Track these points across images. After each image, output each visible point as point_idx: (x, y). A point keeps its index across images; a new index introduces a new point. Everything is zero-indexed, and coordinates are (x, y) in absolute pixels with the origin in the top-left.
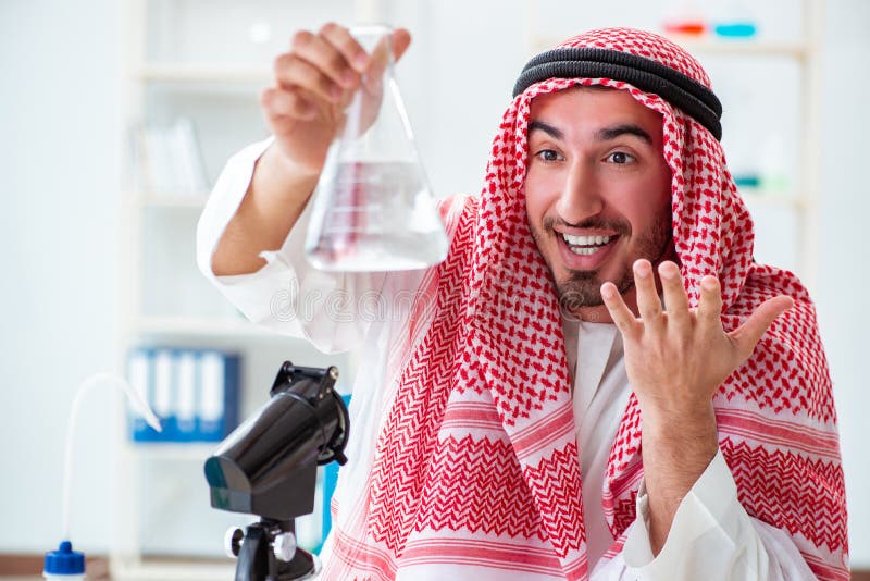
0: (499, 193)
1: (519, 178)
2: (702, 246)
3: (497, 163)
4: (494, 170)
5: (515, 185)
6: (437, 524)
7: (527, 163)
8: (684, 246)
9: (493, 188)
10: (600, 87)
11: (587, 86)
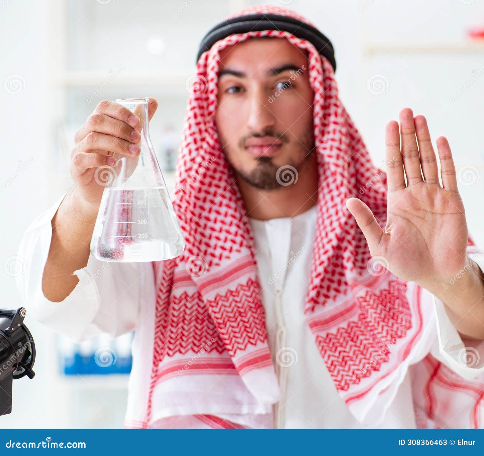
0: (200, 119)
1: (212, 108)
2: (333, 140)
3: (197, 99)
4: (195, 104)
5: (210, 113)
6: (171, 353)
7: (218, 97)
8: (322, 142)
9: (195, 116)
10: (267, 37)
11: (258, 38)
